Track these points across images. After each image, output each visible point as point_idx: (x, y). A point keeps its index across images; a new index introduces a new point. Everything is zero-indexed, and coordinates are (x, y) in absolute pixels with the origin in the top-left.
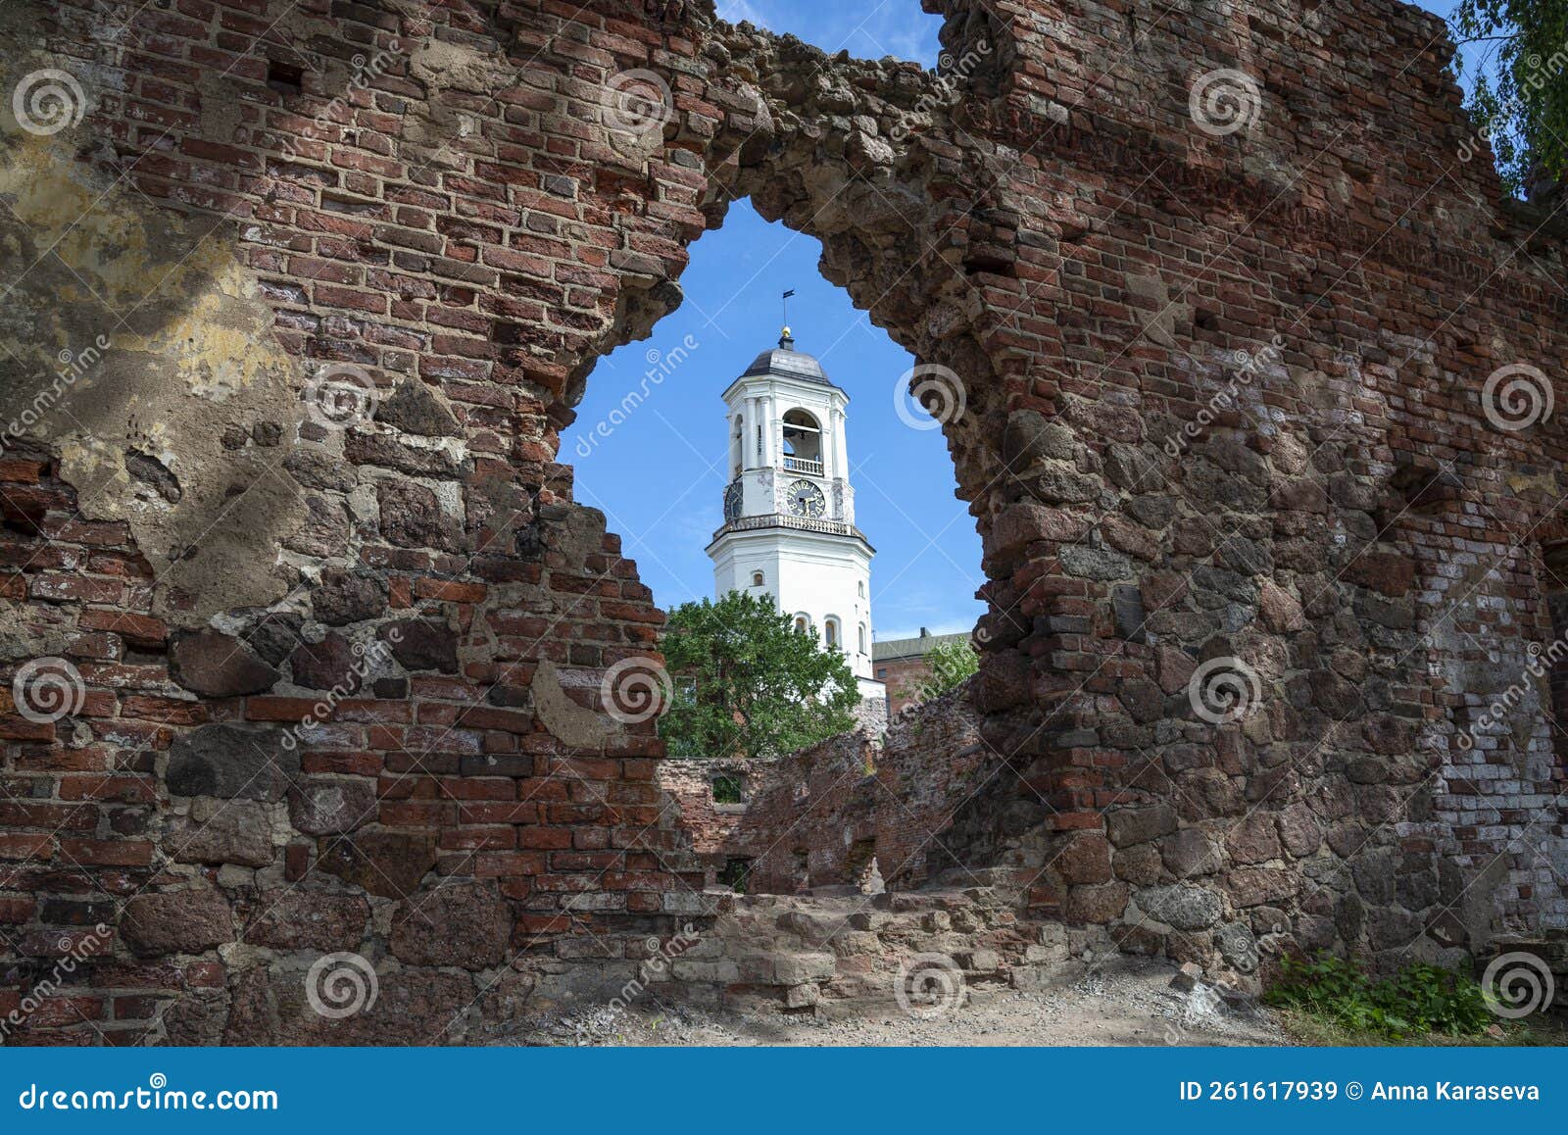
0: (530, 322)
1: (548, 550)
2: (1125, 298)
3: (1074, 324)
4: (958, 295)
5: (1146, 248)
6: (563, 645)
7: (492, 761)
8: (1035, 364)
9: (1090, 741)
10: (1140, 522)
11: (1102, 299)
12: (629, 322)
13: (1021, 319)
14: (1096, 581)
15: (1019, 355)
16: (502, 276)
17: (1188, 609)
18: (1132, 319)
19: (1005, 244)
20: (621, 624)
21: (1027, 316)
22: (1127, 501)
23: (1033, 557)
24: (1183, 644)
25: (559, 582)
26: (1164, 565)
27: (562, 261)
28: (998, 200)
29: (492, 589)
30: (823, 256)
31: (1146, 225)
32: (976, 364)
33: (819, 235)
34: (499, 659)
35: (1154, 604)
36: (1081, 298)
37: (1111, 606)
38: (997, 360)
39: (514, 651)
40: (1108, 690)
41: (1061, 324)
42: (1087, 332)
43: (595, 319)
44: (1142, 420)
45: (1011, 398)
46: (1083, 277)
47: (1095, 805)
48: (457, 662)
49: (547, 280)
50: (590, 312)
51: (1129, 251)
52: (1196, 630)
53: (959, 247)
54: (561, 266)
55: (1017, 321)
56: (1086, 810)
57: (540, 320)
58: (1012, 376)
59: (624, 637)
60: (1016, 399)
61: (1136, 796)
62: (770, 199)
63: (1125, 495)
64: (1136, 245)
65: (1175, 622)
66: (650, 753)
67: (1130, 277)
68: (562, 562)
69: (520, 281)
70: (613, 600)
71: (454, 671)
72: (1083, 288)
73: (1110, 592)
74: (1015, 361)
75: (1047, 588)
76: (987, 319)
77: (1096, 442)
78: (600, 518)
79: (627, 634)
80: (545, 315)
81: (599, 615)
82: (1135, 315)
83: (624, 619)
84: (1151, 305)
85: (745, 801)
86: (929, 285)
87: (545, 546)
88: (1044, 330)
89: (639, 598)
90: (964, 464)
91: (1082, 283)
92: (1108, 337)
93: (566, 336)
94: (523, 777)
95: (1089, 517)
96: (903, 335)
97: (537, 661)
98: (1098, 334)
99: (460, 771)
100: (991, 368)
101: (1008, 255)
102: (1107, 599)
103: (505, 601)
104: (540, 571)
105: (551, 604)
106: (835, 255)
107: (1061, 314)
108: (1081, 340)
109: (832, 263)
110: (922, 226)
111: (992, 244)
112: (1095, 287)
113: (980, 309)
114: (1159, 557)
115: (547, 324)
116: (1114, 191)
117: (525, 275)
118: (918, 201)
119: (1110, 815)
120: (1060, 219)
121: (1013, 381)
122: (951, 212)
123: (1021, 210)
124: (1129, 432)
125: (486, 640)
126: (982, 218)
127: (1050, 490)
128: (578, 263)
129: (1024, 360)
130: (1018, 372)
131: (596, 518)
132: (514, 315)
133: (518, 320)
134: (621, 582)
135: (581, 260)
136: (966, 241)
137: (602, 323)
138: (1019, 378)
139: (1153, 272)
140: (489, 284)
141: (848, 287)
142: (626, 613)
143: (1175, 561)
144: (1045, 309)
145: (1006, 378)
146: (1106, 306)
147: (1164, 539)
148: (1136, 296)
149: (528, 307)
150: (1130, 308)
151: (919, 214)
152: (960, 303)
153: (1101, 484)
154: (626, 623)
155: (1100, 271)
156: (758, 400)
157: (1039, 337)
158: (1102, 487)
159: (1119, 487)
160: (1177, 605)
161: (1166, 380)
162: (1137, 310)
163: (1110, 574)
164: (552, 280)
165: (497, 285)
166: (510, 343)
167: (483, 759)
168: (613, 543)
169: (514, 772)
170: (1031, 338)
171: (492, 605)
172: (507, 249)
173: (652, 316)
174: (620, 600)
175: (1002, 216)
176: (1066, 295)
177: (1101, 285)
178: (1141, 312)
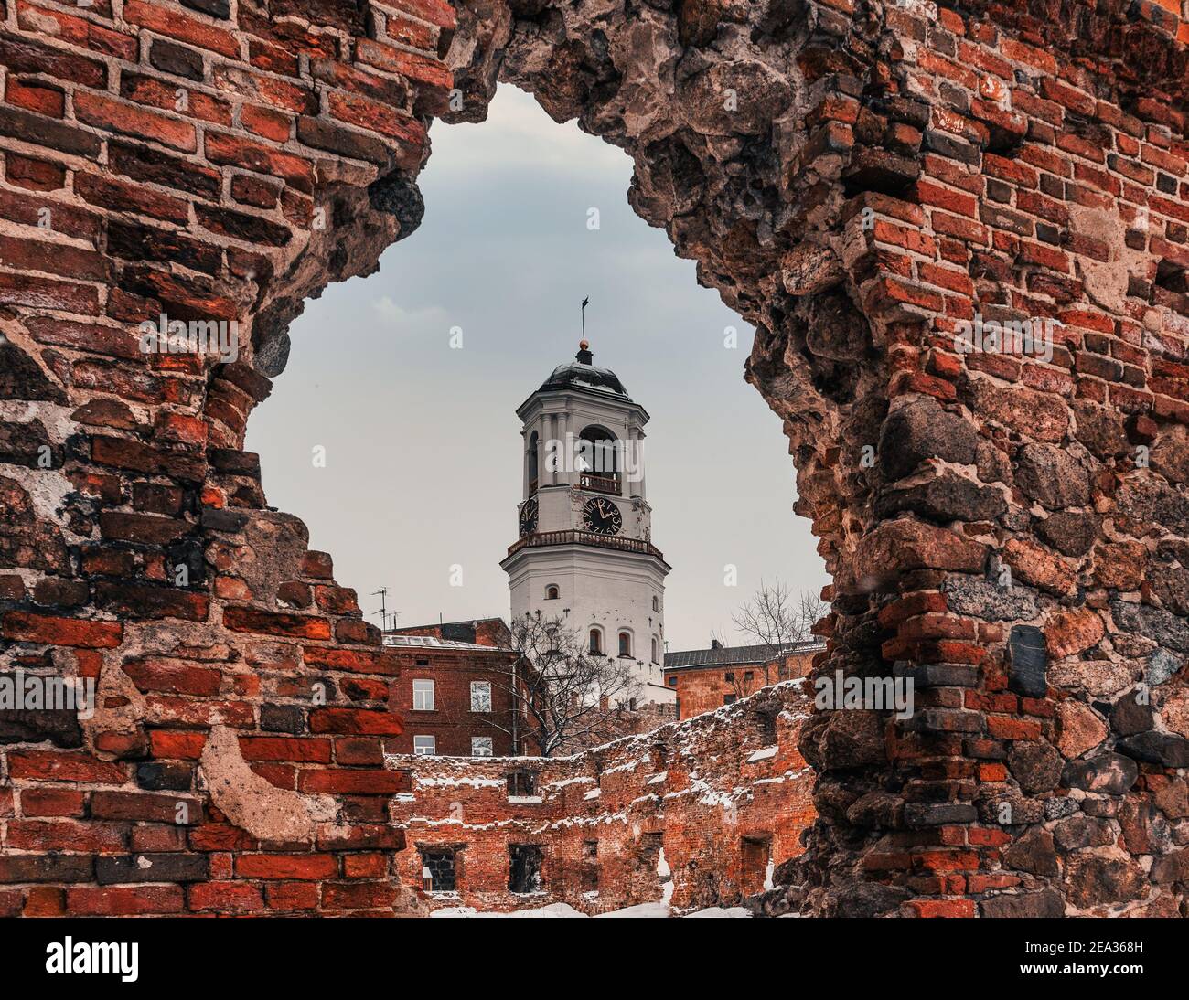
0: (167, 226)
1: (218, 574)
2: (1065, 241)
3: (991, 276)
4: (831, 229)
5: (1103, 168)
6: (249, 706)
7: (144, 863)
8: (936, 329)
9: (965, 816)
10: (1053, 546)
11: (1034, 240)
12: (339, 243)
13: (920, 265)
14: (990, 621)
15: (913, 315)
16: (112, 144)
17: (1104, 657)
18: (1073, 270)
19: (904, 151)
20: (336, 676)
21: (928, 260)
22: (1039, 520)
23: (909, 589)
24: (1092, 699)
25: (240, 618)
26: (1078, 601)
27: (216, 127)
28: (901, 82)
29: (131, 629)
30: (635, 179)
31: (1107, 134)
32: (846, 332)
33: (629, 144)
34: (148, 726)
35: (1061, 651)
36: (1007, 238)
37: (1006, 652)
38: (880, 324)
39: (172, 713)
40: (994, 755)
41: (974, 275)
42: (1008, 287)
43: (277, 227)
44: (1071, 412)
45: (895, 378)
46: (1011, 206)
47: (966, 892)
48: (82, 731)
49: (190, 158)
50: (268, 215)
51: (1080, 171)
52: (1110, 683)
53: (840, 152)
54: (211, 135)
55: (914, 267)
56: (955, 898)
57: (184, 222)
58: (901, 346)
59: (340, 694)
60: (905, 379)
61: (1018, 880)
62: (560, 81)
63: (1038, 511)
64: (1090, 164)
65: (1086, 674)
66: (382, 844)
67: (1077, 211)
68: (241, 590)
69: (145, 154)
70: (323, 644)
71: (79, 742)
72: (1009, 223)
73: (1007, 635)
74: (906, 325)
75: (926, 629)
76: (870, 263)
77: (1006, 440)
78: (301, 530)
79: (346, 691)
80: (192, 215)
81: (302, 664)
82: (1077, 264)
83: (341, 669)
84: (1098, 250)
85: (540, 795)
86: (789, 215)
87: (213, 567)
88: (949, 280)
89: (362, 642)
90: (811, 470)
91: (1007, 214)
92: (1036, 296)
93: (230, 251)
94: (194, 882)
95: (987, 539)
96: (742, 296)
97: (209, 728)
98: (1024, 291)
99: (94, 877)
100: (869, 337)
101: (909, 168)
102: (1003, 644)
103: (153, 645)
104: (207, 605)
105: (226, 650)
106: (653, 175)
107: (975, 261)
108: (1000, 297)
109: (648, 190)
110: (784, 121)
111: (887, 149)
112: (1027, 223)
113: (864, 248)
114: (1073, 590)
115: (196, 231)
116: (1068, 79)
117: (152, 146)
118: (782, 78)
119: (985, 904)
120: (988, 117)
121: (902, 353)
122: (831, 96)
123: (933, 101)
124: (1053, 428)
125: (126, 701)
126: (875, 109)
127: (937, 502)
128: (242, 133)
129: (920, 323)
130: (911, 341)
131: (295, 530)
132: (138, 211)
133: (144, 220)
134: (333, 619)
135: (248, 127)
136: (850, 141)
137: (288, 236)
138: (910, 350)
139: (1109, 205)
140: (92, 153)
141: (668, 226)
142: (342, 661)
143: (1091, 597)
144: (954, 252)
145: (891, 350)
146: (1040, 250)
147: (1083, 569)
148: (1082, 239)
149: (160, 200)
150: (1071, 255)
151: (783, 100)
152: (834, 240)
153: (1008, 495)
154: (342, 675)
155: (1036, 198)
156: (554, 417)
157: (943, 291)
158: (1009, 501)
159: (1031, 501)
160: (1092, 653)
161: (1108, 358)
162: (1081, 258)
163: (1009, 614)
164: (197, 158)
165: (103, 158)
166: (138, 258)
167: (130, 862)
168: (320, 565)
169: (179, 875)
170: (932, 293)
171: (134, 651)
172: (117, 98)
173: (377, 238)
174: (333, 643)
175: (904, 107)
176: (985, 233)
177: (1035, 219)
178: (1086, 262)
